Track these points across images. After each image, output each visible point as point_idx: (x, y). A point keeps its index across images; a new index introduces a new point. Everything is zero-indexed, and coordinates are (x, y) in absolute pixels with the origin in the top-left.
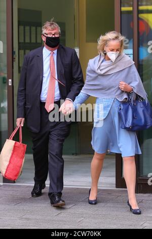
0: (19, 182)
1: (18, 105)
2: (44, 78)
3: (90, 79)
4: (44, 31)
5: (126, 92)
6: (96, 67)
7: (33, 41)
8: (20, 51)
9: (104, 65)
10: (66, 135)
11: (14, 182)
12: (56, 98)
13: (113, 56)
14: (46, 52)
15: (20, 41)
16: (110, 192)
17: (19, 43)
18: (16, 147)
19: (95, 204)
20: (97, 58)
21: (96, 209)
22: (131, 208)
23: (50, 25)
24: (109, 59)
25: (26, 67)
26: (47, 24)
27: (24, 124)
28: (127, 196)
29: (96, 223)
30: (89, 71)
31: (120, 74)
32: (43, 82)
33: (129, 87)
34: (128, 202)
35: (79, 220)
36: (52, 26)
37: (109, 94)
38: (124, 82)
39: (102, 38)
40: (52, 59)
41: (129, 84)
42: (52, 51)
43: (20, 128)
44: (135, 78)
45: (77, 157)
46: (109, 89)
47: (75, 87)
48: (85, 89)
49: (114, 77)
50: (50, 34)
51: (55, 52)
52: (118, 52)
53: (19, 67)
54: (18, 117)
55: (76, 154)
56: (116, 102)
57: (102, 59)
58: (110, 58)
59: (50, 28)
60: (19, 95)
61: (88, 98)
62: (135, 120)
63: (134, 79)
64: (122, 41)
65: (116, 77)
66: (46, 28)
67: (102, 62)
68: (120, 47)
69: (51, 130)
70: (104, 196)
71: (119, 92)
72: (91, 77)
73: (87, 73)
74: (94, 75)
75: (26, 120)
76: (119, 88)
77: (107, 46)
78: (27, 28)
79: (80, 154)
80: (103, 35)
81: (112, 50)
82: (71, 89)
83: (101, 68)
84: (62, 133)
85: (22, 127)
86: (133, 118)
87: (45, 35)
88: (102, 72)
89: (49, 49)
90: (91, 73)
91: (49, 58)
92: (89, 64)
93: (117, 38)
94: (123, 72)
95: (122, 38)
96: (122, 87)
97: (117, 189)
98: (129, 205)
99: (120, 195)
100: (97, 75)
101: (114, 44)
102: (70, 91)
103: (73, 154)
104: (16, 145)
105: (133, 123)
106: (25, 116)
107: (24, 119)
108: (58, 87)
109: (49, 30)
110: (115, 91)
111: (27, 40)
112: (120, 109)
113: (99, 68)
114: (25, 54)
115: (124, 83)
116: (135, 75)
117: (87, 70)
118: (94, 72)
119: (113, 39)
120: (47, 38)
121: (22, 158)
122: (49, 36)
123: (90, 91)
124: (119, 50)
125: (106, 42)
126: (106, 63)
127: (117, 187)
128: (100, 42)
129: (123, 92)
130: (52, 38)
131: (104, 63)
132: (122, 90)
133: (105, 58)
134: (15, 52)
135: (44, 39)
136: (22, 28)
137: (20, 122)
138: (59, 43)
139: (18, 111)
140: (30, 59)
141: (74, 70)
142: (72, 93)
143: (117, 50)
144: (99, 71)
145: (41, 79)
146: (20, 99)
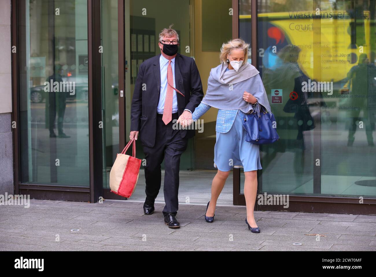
0: (131, 199)
1: (132, 117)
2: (161, 89)
3: (212, 89)
4: (162, 38)
5: (250, 103)
6: (219, 76)
7: (146, 50)
8: (132, 60)
9: (227, 75)
10: (183, 150)
11: (126, 199)
12: (174, 110)
13: (236, 65)
14: (163, 61)
15: (132, 50)
16: (227, 210)
17: (131, 52)
18: (130, 162)
19: (212, 222)
20: (220, 67)
21: (212, 227)
22: (249, 227)
23: (168, 32)
24: (233, 69)
25: (141, 77)
26: (165, 31)
27: (138, 137)
28: (246, 214)
29: (212, 242)
30: (211, 81)
31: (245, 83)
32: (161, 92)
33: (254, 98)
34: (246, 220)
35: (195, 239)
36: (170, 33)
37: (233, 105)
38: (249, 92)
39: (224, 46)
40: (169, 69)
41: (253, 95)
42: (169, 59)
43: (133, 141)
44: (260, 88)
45: (193, 172)
46: (232, 100)
47: (195, 98)
48: (206, 100)
49: (238, 87)
50: (168, 41)
51: (173, 60)
52: (242, 61)
53: (131, 78)
54: (132, 130)
55: (192, 169)
56: (240, 114)
57: (225, 68)
58: (234, 67)
59: (167, 35)
60: (133, 107)
61: (209, 109)
62: (261, 133)
63: (258, 89)
64: (246, 49)
65: (240, 87)
66: (164, 35)
67: (225, 71)
68: (244, 56)
69: (168, 144)
70: (221, 214)
71: (243, 103)
72: (213, 87)
73: (209, 83)
74: (216, 85)
75: (139, 134)
76: (243, 99)
77: (230, 55)
78: (140, 37)
79: (196, 169)
80: (225, 43)
81: (236, 59)
82: (190, 100)
83: (224, 78)
84: (179, 147)
85: (136, 141)
86: (260, 130)
87: (162, 42)
88: (226, 82)
89: (166, 58)
90: (213, 83)
91: (166, 67)
92: (210, 73)
93: (240, 46)
94: (247, 82)
95: (246, 46)
96: (246, 98)
97: (235, 206)
98: (247, 223)
99: (237, 212)
100: (219, 85)
101: (238, 52)
102: (189, 102)
103: (188, 170)
104: (131, 160)
105: (259, 136)
106: (139, 129)
107: (138, 132)
108: (176, 98)
109: (167, 37)
110: (239, 102)
111: (140, 49)
112: (246, 121)
113: (222, 77)
114: (137, 63)
115: (249, 94)
116: (260, 86)
117: (209, 80)
118: (216, 81)
119: (237, 47)
120: (165, 46)
121: (137, 173)
122: (167, 43)
123: (212, 102)
124: (242, 59)
125: (229, 50)
126: (229, 72)
127: (235, 204)
128: (223, 51)
129: (247, 103)
130: (169, 45)
131: (227, 72)
132: (246, 101)
133: (228, 67)
134: (127, 61)
135: (161, 47)
136: (134, 36)
137: (133, 136)
138: (177, 51)
139: (132, 123)
140: (146, 68)
141: (193, 80)
142: (191, 104)
143: (241, 59)
144: (222, 81)
145: (159, 89)
146: (134, 111)
